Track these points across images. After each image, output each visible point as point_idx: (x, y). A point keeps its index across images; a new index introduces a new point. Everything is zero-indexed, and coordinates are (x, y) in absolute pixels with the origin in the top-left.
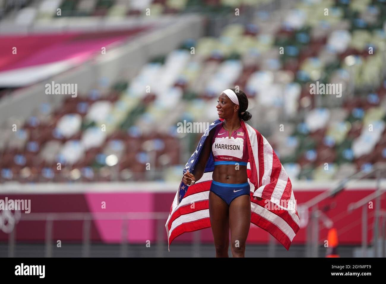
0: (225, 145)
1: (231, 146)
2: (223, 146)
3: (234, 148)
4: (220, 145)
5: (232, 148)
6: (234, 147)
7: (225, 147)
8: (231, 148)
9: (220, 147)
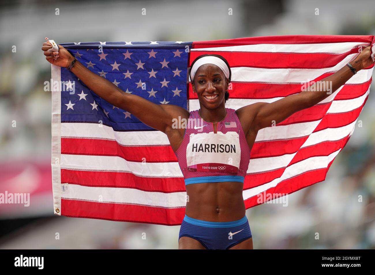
0: (212, 145)
1: (222, 146)
2: (207, 146)
3: (227, 150)
4: (201, 145)
5: (224, 150)
6: (227, 147)
7: (212, 148)
8: (222, 150)
9: (202, 150)
